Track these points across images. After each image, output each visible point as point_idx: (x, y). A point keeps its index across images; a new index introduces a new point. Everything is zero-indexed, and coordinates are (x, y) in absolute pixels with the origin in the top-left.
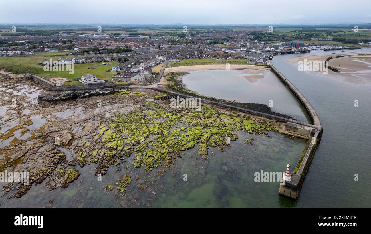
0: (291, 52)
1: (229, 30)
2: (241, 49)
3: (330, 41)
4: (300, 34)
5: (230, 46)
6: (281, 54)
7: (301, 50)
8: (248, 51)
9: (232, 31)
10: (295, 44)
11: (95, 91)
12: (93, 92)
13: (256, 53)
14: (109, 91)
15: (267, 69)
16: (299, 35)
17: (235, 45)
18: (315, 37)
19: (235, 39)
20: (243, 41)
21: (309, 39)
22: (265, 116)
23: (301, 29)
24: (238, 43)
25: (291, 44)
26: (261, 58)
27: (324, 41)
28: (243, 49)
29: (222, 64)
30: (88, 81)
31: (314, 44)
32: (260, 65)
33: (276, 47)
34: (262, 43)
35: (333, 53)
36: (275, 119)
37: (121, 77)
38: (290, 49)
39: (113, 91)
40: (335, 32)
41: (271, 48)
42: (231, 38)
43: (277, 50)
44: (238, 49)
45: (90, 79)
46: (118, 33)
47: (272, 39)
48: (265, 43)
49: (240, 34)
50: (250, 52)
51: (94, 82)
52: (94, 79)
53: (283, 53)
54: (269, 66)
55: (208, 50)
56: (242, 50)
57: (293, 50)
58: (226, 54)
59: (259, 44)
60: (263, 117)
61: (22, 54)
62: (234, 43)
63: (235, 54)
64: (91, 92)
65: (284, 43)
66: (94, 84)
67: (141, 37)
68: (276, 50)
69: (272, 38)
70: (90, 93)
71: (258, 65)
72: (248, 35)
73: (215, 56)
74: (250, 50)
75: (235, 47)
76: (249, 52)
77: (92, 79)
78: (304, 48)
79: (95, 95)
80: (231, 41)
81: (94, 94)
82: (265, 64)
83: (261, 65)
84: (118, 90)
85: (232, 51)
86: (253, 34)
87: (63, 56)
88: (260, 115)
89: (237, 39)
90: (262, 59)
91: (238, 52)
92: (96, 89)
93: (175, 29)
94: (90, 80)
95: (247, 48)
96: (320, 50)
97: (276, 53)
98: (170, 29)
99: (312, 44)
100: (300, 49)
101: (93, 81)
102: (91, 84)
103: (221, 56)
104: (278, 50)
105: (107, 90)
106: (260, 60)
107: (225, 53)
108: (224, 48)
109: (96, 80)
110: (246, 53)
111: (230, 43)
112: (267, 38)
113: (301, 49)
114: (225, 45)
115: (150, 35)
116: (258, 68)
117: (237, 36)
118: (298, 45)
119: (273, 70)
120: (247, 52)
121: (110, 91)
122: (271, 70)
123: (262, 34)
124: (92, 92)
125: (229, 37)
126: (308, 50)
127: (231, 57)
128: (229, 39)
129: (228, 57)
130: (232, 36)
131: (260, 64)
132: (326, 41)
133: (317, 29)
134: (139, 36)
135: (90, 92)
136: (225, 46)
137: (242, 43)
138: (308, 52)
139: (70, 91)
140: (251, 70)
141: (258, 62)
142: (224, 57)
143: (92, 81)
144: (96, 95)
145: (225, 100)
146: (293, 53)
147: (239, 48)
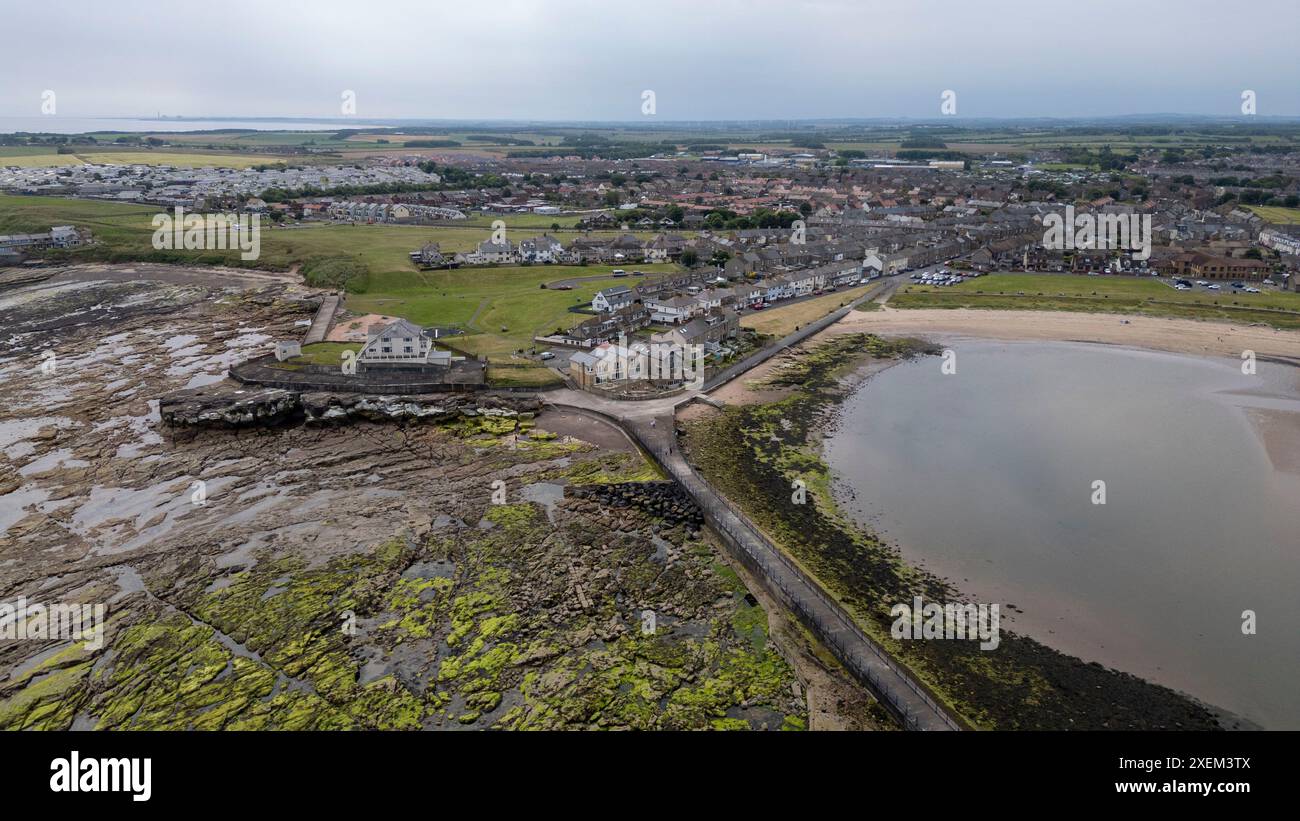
11: (375, 402)
12: (368, 407)
14: (432, 410)
30: (379, 353)
37: (569, 342)
39: (453, 409)
45: (387, 345)
46: (856, 149)
51: (403, 361)
52: (408, 344)
55: (1175, 231)
61: (439, 217)
64: (358, 406)
66: (395, 370)
67: (934, 164)
70: (350, 410)
73: (1182, 267)
77: (398, 346)
79: (367, 420)
81: (367, 414)
84: (475, 409)
87: (544, 231)
92: (388, 391)
93: (1122, 133)
94: (387, 350)
98: (1100, 134)
101: (402, 354)
102: (382, 369)
103: (1216, 272)
105: (426, 404)
107: (1252, 254)
109: (417, 350)
115: (968, 159)
121: (441, 411)
124: (364, 404)
127: (1277, 281)
129: (1259, 279)
134: (928, 164)
135: (352, 405)
139: (288, 389)
142: (1227, 278)
143: (395, 352)
144: (374, 422)
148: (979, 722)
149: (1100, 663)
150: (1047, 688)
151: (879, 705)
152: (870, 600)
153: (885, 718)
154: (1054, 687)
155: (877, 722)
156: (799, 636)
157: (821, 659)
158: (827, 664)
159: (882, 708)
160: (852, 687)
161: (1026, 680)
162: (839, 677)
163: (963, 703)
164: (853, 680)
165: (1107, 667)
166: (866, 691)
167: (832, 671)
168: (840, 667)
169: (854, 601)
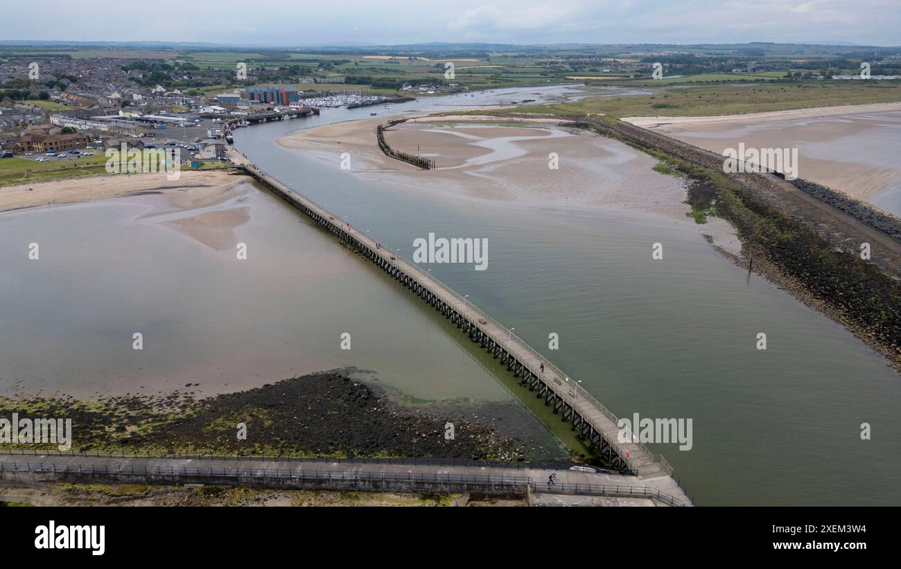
0: (275, 118)
1: (59, 56)
2: (121, 114)
3: (341, 83)
4: (267, 68)
5: (76, 104)
6: (249, 125)
7: (297, 108)
8: (147, 121)
9: (69, 58)
10: (275, 94)
13: (176, 124)
15: (242, 182)
16: (263, 69)
17: (91, 102)
18: (302, 75)
19: (86, 81)
20: (117, 87)
21: (292, 80)
22: (404, 486)
23: (257, 56)
24: (101, 95)
25: (265, 94)
26: (206, 145)
27: (329, 83)
28: (127, 115)
29: (64, 178)
31: (312, 93)
32: (213, 169)
33: (230, 104)
34: (179, 92)
35: (372, 115)
36: (460, 492)
38: (269, 109)
40: (336, 63)
41: (214, 107)
42: (73, 80)
43: (236, 113)
44: (109, 113)
47: (201, 80)
48: (186, 91)
49: (100, 68)
50: (156, 122)
53: (254, 122)
54: (243, 170)
56: (124, 118)
57: (277, 110)
58: (69, 137)
59: (169, 96)
60: (398, 491)
62: (87, 94)
63: (104, 133)
65: (244, 90)
68: (232, 113)
69: (199, 78)
71: (204, 167)
72: (126, 69)
73: (26, 145)
74: (152, 116)
75: (96, 107)
76: (151, 122)
78: (304, 105)
80: (74, 89)
82: (227, 164)
83: (217, 168)
85: (88, 123)
86: (140, 66)
88: (376, 486)
89: (93, 82)
90: (213, 148)
91: (113, 124)
95: (140, 110)
96: (337, 107)
97: (235, 122)
99: (310, 91)
100: (293, 107)
103: (54, 146)
104: (239, 113)
106: (206, 149)
107: (67, 131)
108: (57, 112)
110: (144, 127)
111: (74, 94)
112: (185, 77)
113: (295, 106)
114: (57, 101)
116: (209, 181)
117: (90, 74)
118: (284, 96)
119: (261, 183)
120: (144, 124)
122: (255, 185)
123: (166, 67)
125: (64, 77)
126: (312, 109)
127: (95, 146)
128: (65, 81)
129: (83, 147)
130: (73, 74)
131: (208, 165)
132: (333, 83)
133: (295, 56)
136: (57, 105)
137: (116, 95)
138: (314, 114)
140: (191, 191)
141: (197, 156)
142: (64, 148)
145: (134, 403)
146: (280, 118)
147: (113, 110)
148: (260, 452)
149: (268, 383)
150: (265, 411)
151: (207, 487)
152: (102, 437)
153: (220, 490)
154: (267, 409)
155: (217, 497)
156: (88, 493)
157: (128, 494)
158: (138, 493)
159: (210, 487)
160: (173, 492)
161: (251, 415)
162: (157, 493)
163: (242, 449)
164: (170, 488)
165: (273, 383)
166: (187, 486)
167: (146, 494)
168: (150, 487)
169: (91, 445)
